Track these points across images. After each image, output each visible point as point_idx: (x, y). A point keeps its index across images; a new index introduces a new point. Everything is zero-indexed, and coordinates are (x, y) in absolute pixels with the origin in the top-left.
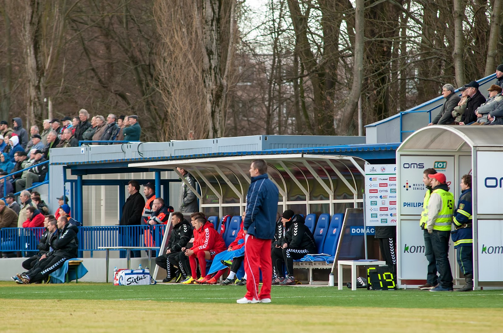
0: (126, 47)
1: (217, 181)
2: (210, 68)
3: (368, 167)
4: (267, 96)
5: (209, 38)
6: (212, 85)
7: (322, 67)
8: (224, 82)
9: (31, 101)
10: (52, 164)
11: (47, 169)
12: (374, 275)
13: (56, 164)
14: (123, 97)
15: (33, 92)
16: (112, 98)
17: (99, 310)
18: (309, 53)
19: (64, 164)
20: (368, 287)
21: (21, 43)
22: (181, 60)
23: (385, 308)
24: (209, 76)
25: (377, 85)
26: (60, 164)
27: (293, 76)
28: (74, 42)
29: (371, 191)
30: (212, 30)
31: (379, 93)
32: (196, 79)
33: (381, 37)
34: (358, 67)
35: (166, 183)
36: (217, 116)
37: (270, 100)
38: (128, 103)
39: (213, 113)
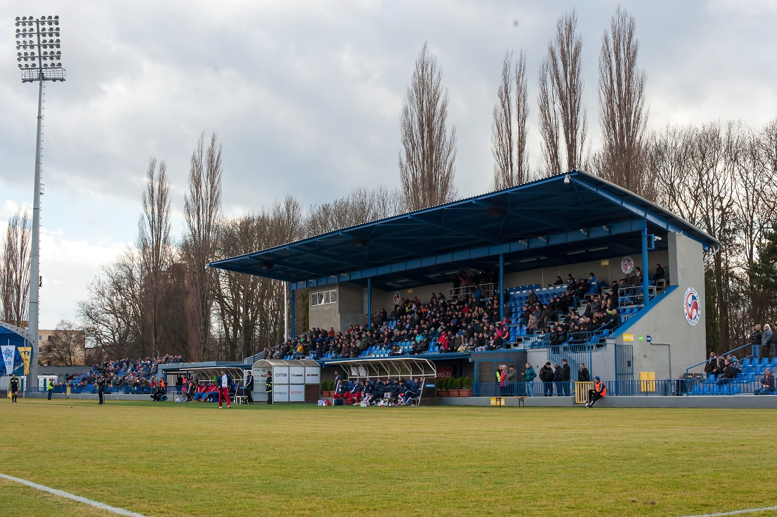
0: (180, 337)
1: (204, 375)
2: (202, 343)
3: (245, 370)
5: (202, 334)
6: (203, 347)
7: (233, 342)
8: (206, 346)
9: (154, 351)
11: (157, 370)
13: (160, 369)
14: (178, 350)
15: (154, 349)
16: (176, 350)
17: (171, 410)
18: (229, 339)
19: (162, 369)
22: (194, 340)
24: (202, 345)
25: (248, 348)
27: (225, 344)
28: (165, 335)
30: (203, 332)
32: (198, 346)
33: (249, 335)
34: (242, 343)
37: (219, 351)
38: (180, 352)
39: (203, 355)
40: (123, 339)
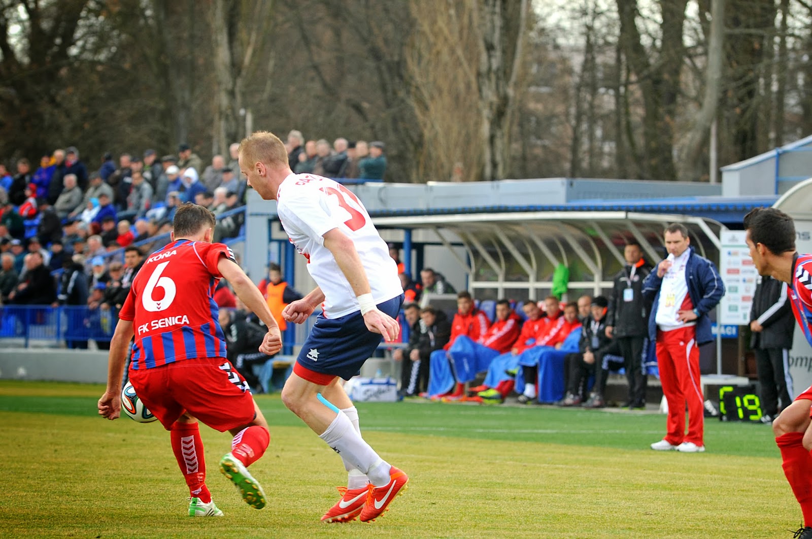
0: (365, 34)
1: (497, 250)
2: (490, 69)
3: (726, 233)
4: (573, 110)
5: (489, 25)
6: (490, 95)
7: (659, 72)
8: (511, 92)
9: (221, 113)
10: (252, 215)
11: (243, 223)
12: (729, 399)
13: (257, 215)
14: (358, 109)
15: (223, 100)
16: (342, 110)
17: (318, 449)
18: (638, 48)
19: (268, 215)
20: (720, 416)
21: (208, 25)
22: (445, 57)
23: (747, 458)
24: (487, 82)
25: (741, 100)
26: (262, 215)
27: (613, 81)
28: (287, 25)
29: (730, 271)
30: (493, 13)
31: (743, 112)
32: (468, 86)
33: (748, 27)
34: (713, 74)
35: (419, 248)
36: (499, 143)
37: (579, 118)
38: (365, 119)
39: (492, 139)
40: (51, 44)
